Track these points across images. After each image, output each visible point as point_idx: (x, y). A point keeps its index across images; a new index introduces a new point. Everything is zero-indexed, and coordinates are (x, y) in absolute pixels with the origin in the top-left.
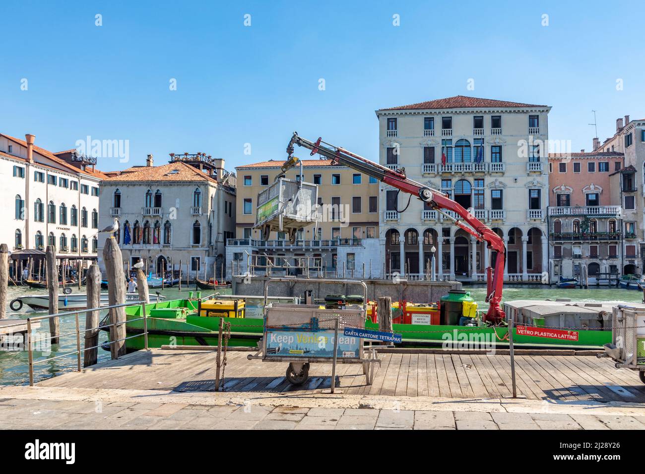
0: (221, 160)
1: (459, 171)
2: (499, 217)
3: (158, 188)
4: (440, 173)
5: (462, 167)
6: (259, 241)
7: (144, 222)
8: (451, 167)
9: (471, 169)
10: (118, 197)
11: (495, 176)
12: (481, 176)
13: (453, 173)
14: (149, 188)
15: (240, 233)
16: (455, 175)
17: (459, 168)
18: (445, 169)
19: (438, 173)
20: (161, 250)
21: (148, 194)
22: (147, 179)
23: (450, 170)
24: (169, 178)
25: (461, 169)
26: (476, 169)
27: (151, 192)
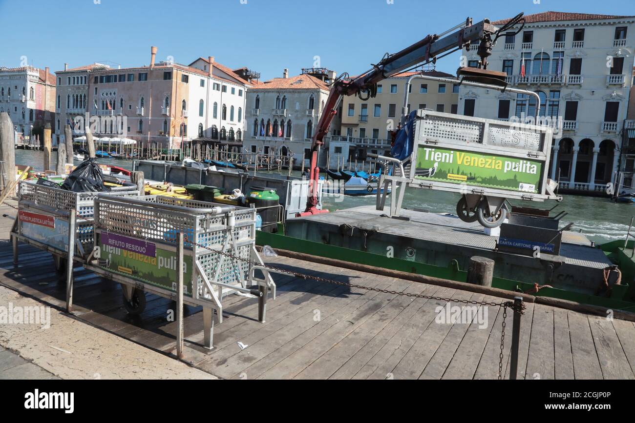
0: (333, 72)
1: (535, 82)
2: (571, 128)
3: (285, 94)
4: (516, 85)
5: (538, 79)
6: (357, 139)
7: (274, 120)
8: (528, 79)
9: (547, 81)
10: (258, 100)
11: (571, 88)
12: (557, 88)
13: (529, 85)
14: (278, 95)
15: (344, 131)
16: (531, 86)
17: (535, 79)
18: (521, 81)
19: (514, 84)
20: (284, 142)
21: (278, 99)
22: (277, 87)
23: (526, 81)
24: (293, 87)
25: (537, 81)
26: (552, 81)
27: (280, 97)
